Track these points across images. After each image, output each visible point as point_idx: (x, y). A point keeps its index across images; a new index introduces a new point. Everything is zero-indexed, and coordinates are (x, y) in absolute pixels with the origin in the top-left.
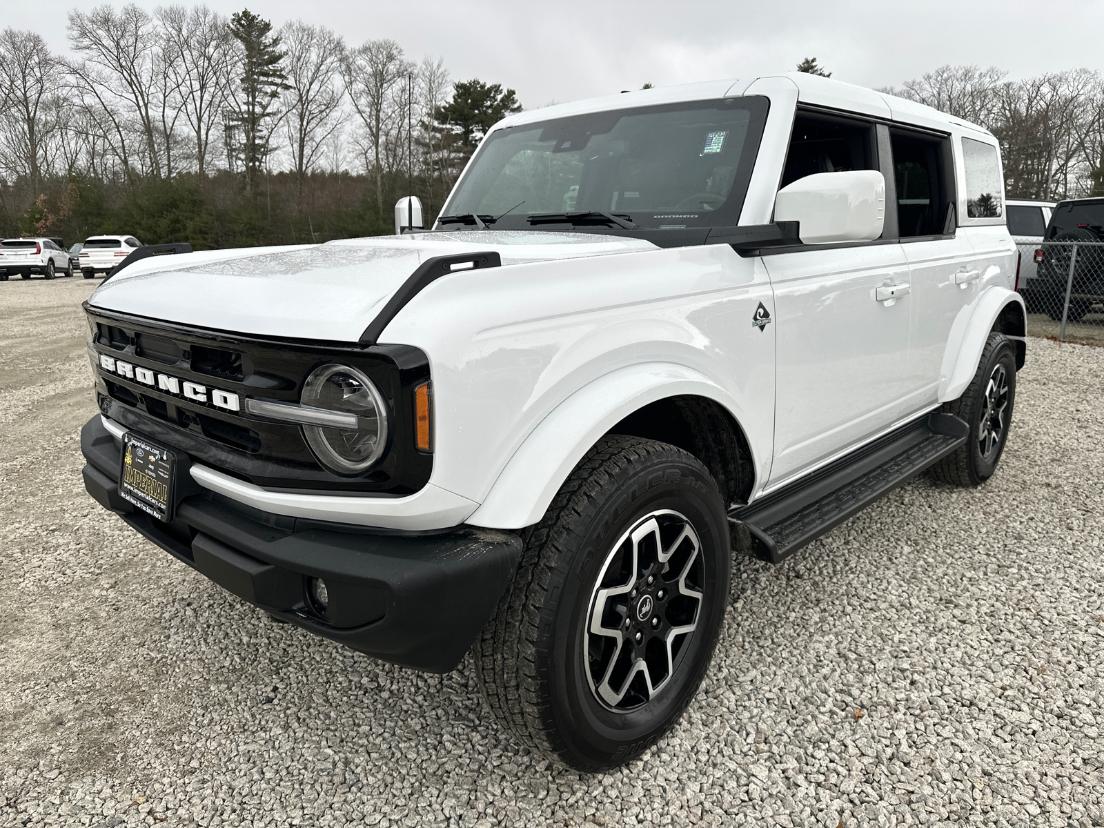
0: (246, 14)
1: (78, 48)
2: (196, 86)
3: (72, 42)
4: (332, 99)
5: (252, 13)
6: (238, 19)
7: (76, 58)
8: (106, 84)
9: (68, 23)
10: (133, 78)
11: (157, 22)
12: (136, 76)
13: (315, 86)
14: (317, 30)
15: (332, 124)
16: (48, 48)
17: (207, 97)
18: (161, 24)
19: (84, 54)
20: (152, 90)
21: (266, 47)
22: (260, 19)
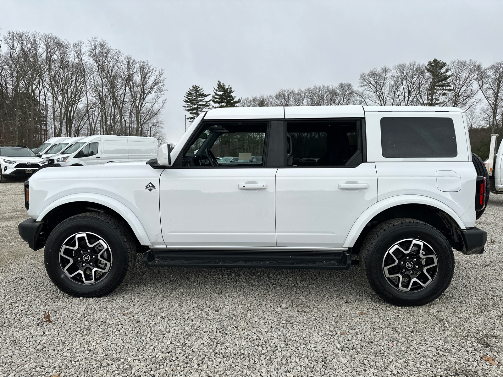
0: (435, 61)
1: (361, 86)
2: (407, 94)
3: (359, 84)
4: (471, 93)
5: (438, 60)
6: (430, 64)
7: (361, 90)
8: (370, 99)
9: (360, 77)
10: (381, 95)
11: (394, 71)
12: (382, 94)
13: (463, 89)
14: (468, 62)
15: (469, 105)
16: (353, 88)
17: (411, 99)
18: (395, 72)
19: (363, 88)
20: (388, 98)
21: (442, 74)
22: (441, 62)
